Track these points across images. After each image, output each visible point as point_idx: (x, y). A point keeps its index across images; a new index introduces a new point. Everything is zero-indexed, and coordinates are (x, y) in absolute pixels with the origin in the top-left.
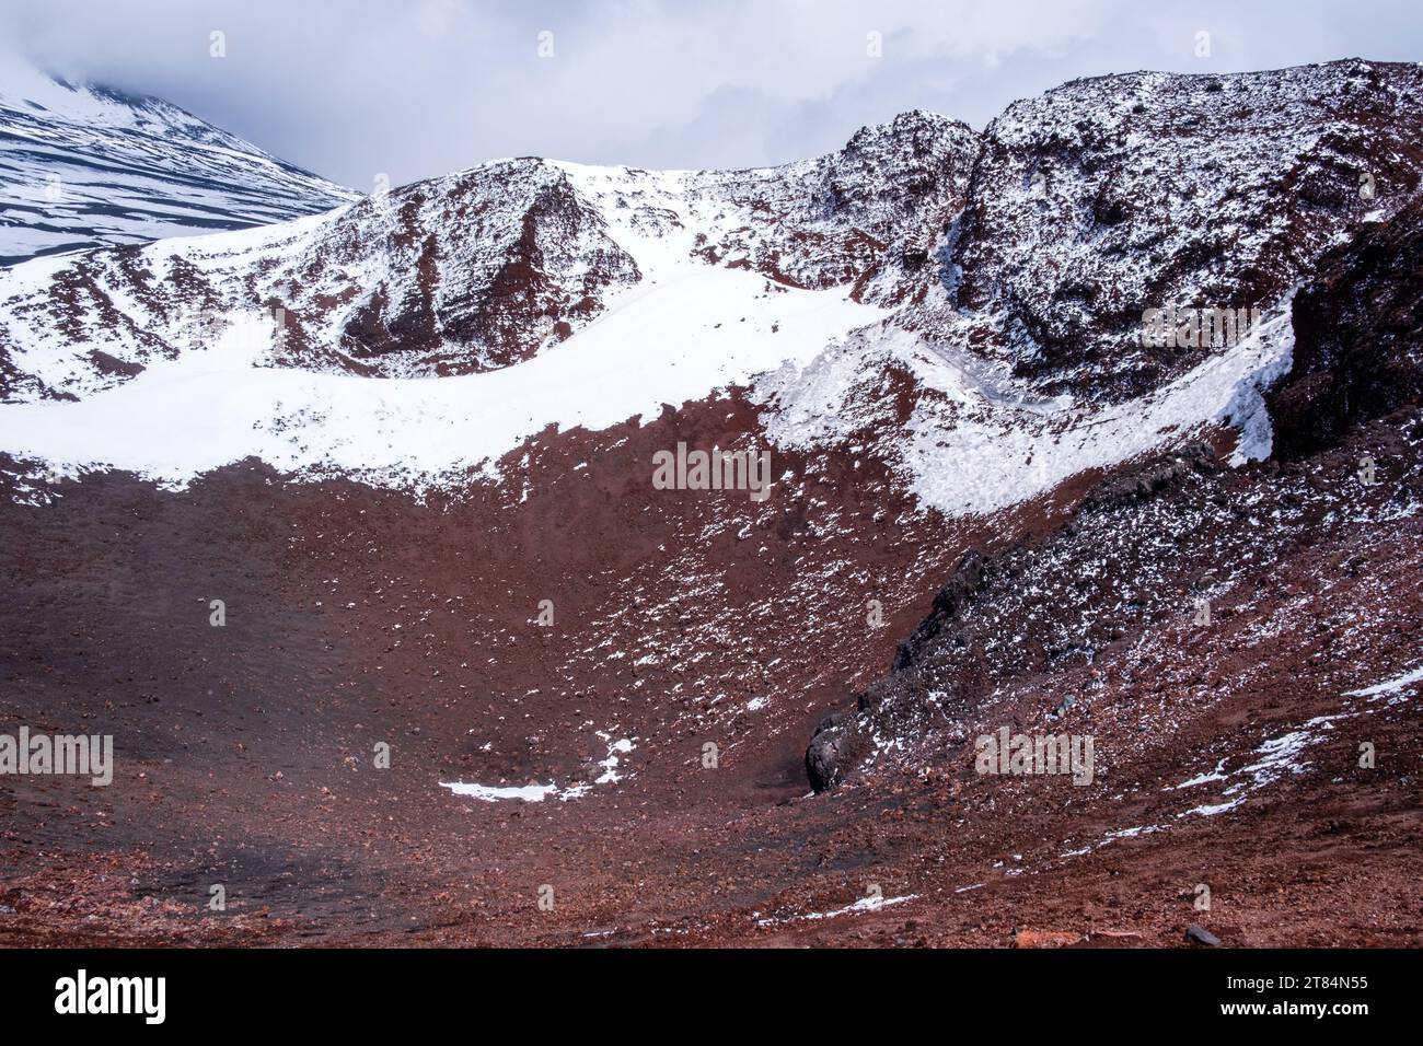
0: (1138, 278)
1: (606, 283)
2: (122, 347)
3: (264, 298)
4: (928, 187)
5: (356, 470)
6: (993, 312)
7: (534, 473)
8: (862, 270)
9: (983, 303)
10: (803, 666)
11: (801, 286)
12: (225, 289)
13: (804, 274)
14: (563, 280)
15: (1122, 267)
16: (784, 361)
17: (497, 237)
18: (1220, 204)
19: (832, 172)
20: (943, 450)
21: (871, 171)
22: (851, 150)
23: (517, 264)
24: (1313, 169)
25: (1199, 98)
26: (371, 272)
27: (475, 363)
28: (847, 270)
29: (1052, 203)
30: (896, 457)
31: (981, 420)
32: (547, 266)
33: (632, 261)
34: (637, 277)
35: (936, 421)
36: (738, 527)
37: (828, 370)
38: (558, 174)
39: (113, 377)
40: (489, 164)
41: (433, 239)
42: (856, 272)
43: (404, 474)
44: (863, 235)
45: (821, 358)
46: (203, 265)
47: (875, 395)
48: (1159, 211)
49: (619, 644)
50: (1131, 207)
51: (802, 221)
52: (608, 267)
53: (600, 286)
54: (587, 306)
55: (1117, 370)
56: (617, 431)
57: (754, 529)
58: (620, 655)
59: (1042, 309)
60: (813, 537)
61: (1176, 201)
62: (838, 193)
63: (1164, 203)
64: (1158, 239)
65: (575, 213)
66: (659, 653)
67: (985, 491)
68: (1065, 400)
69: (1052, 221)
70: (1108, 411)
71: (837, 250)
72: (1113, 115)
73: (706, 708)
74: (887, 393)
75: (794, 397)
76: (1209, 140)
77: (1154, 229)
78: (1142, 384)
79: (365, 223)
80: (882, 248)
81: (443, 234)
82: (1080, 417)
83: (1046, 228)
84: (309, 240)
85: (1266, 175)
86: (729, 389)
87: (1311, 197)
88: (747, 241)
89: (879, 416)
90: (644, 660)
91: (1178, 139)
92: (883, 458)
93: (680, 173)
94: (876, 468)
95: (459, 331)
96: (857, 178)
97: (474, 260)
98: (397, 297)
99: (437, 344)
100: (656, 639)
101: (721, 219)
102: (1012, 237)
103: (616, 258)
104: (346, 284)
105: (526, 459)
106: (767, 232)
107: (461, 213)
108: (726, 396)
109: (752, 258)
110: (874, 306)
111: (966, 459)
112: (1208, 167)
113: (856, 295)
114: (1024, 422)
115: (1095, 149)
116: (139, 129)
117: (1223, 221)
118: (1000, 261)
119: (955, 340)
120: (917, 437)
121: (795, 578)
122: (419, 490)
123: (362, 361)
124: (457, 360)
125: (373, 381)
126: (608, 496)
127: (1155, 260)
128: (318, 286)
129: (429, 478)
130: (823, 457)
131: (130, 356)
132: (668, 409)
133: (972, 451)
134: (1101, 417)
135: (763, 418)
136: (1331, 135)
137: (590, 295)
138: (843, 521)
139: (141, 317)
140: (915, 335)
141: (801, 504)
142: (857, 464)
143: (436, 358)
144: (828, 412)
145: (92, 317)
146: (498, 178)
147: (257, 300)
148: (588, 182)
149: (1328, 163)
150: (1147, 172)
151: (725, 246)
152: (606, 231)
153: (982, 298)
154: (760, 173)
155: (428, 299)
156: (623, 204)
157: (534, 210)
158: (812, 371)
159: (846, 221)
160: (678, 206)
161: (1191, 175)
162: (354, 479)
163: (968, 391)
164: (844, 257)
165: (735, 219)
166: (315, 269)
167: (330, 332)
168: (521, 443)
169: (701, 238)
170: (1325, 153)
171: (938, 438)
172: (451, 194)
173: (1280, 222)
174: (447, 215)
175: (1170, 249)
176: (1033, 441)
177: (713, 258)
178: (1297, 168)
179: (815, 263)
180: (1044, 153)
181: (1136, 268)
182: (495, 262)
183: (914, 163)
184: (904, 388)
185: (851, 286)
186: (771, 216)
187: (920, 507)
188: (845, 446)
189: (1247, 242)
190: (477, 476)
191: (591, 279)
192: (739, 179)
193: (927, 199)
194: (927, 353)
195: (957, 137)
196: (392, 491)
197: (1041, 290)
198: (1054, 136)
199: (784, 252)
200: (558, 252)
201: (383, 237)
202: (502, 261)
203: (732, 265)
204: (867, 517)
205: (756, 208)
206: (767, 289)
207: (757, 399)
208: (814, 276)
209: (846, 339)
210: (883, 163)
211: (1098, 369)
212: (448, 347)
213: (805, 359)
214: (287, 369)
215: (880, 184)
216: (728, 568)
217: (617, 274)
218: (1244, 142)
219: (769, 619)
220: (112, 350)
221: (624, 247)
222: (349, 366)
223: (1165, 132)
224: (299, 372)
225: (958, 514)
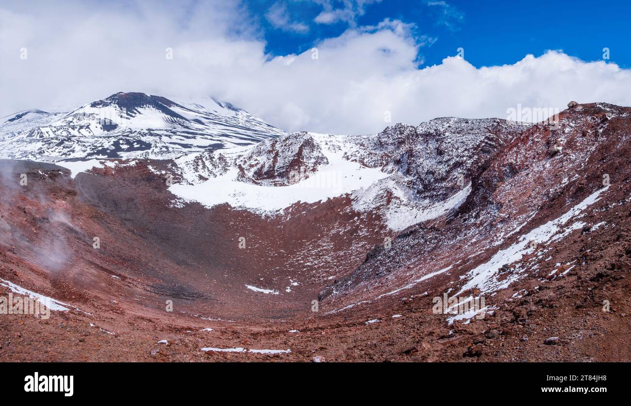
0: (444, 170)
1: (320, 164)
2: (205, 174)
3: (238, 164)
4: (403, 142)
5: (250, 208)
6: (414, 176)
7: (292, 214)
8: (385, 163)
9: (412, 174)
10: (346, 269)
11: (369, 167)
12: (230, 162)
13: (370, 164)
14: (309, 163)
15: (441, 167)
16: (361, 187)
17: (292, 152)
18: (463, 152)
19: (380, 137)
20: (396, 213)
21: (389, 138)
22: (385, 132)
23: (296, 159)
24: (483, 144)
25: (463, 124)
26: (262, 159)
27: (284, 183)
28: (381, 163)
29: (429, 149)
30: (384, 215)
31: (406, 206)
32: (305, 160)
33: (327, 159)
34: (328, 163)
35: (396, 205)
36: (340, 231)
37: (371, 190)
38: (310, 136)
39: (202, 181)
40: (294, 133)
41: (278, 152)
42: (383, 164)
43: (260, 211)
44: (386, 154)
45: (370, 187)
46: (226, 156)
47: (382, 197)
48: (450, 153)
49: (303, 259)
50: (444, 152)
51: (372, 150)
52: (320, 160)
53: (318, 165)
54: (314, 170)
55: (439, 193)
56: (315, 204)
57: (344, 232)
58: (302, 262)
59: (423, 176)
60: (359, 236)
61: (454, 150)
62: (381, 143)
63: (452, 151)
64: (449, 160)
65: (313, 146)
66: (312, 262)
67: (404, 225)
68: (427, 201)
69: (428, 153)
70: (437, 204)
71: (379, 158)
72: (443, 128)
73: (319, 277)
74: (385, 197)
75: (362, 197)
76: (463, 136)
77: (449, 157)
78: (445, 197)
79: (263, 147)
80: (390, 157)
81: (280, 150)
82: (430, 205)
83: (427, 155)
84: (250, 151)
85: (473, 145)
86: (345, 194)
87: (484, 151)
88: (357, 155)
89: (382, 203)
90: (308, 264)
91: (457, 135)
92: (381, 215)
93: (343, 136)
94: (379, 218)
95: (281, 175)
96: (386, 139)
97: (286, 158)
98: (267, 166)
99: (275, 178)
100: (312, 259)
101: (351, 148)
102: (419, 157)
103: (322, 158)
104: (257, 162)
105: (291, 209)
106: (362, 152)
107: (285, 145)
108: (345, 196)
109: (358, 159)
110: (386, 173)
111: (401, 216)
112: (462, 142)
113: (382, 170)
114: (417, 206)
115: (438, 136)
116: (236, 116)
117: (463, 156)
118: (416, 163)
119: (404, 183)
120: (390, 209)
121: (352, 246)
122: (263, 215)
123: (257, 181)
124: (280, 182)
125: (258, 186)
126: (309, 221)
127: (448, 166)
128: (250, 162)
129: (266, 212)
130: (366, 214)
131: (206, 176)
132: (329, 199)
133: (403, 214)
134: (435, 205)
135: (353, 203)
136: (487, 137)
137: (315, 167)
138: (368, 232)
139: (210, 167)
140: (394, 182)
141: (358, 226)
142: (374, 216)
143: (274, 182)
144: (369, 202)
145: (200, 167)
146: (295, 137)
147: (236, 165)
148: (318, 138)
149: (487, 143)
150: (449, 143)
151: (351, 156)
152: (321, 151)
153: (412, 172)
154: (363, 136)
155: (274, 166)
156: (327, 144)
157: (302, 145)
158: (367, 190)
159: (383, 150)
160: (341, 145)
161: (458, 144)
162: (248, 210)
163: (405, 197)
164: (380, 160)
165: (356, 148)
166: (250, 158)
167: (250, 174)
168: (291, 205)
169: (346, 153)
170: (486, 141)
171: (395, 210)
172: (284, 141)
173: (476, 157)
174: (282, 146)
175: (451, 163)
176: (418, 212)
177: (348, 159)
178: (479, 144)
179: (373, 161)
180: (427, 136)
181: (444, 167)
182: (291, 158)
183: (400, 136)
184: (389, 197)
185: (381, 167)
186: (364, 148)
187: (387, 228)
188: (372, 211)
189: (468, 162)
190: (278, 213)
191: (315, 163)
192: (358, 138)
193: (403, 145)
194: (396, 187)
195: (411, 130)
196: (257, 214)
197: (423, 171)
198: (429, 132)
199: (366, 158)
200: (308, 156)
201: (266, 151)
202: (293, 158)
203: (353, 161)
204: (373, 231)
205: (361, 146)
206: (360, 168)
207: (352, 197)
208: (373, 165)
209: (377, 182)
210: (392, 136)
211: (435, 193)
212: (277, 179)
213: (366, 187)
214: (239, 182)
215: (391, 141)
216: (335, 242)
217: (322, 162)
218: (470, 137)
219: (342, 256)
220: (203, 175)
221: (325, 155)
222: (254, 182)
223: (454, 133)
224: (242, 182)
225: (396, 231)
